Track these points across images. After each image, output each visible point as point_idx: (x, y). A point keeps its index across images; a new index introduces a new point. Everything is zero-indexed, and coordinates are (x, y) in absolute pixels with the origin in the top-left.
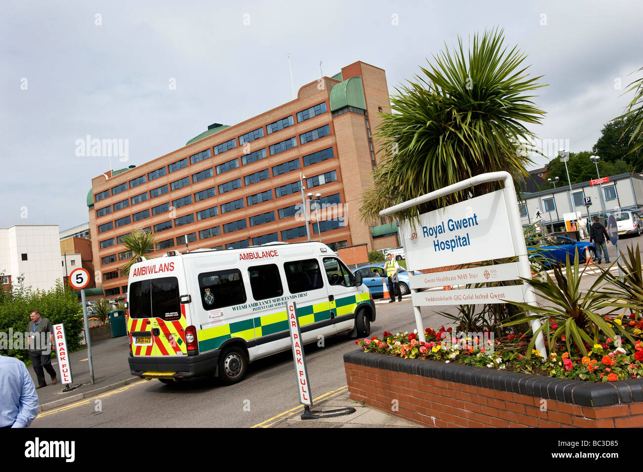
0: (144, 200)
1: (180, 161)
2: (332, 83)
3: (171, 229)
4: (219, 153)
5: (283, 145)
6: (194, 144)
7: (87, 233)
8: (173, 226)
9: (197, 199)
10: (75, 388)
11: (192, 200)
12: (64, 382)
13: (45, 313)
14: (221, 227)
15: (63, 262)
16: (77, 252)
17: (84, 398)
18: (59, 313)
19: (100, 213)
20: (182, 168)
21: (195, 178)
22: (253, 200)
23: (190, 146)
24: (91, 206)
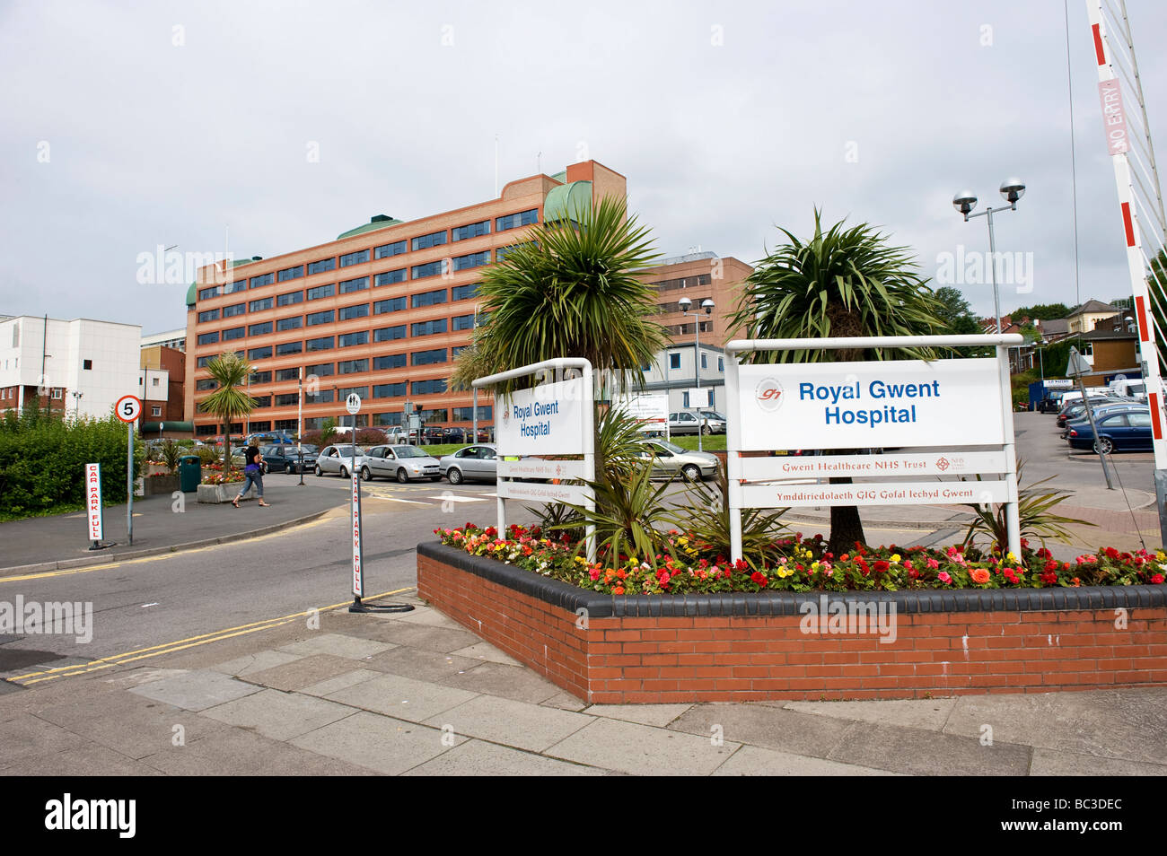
0: (267, 308)
1: (326, 260)
2: (551, 184)
3: (300, 354)
4: (382, 258)
5: (471, 259)
6: (348, 240)
7: (182, 343)
8: (304, 348)
9: (343, 317)
10: (105, 547)
11: (336, 316)
12: (92, 538)
13: (90, 447)
14: (371, 361)
15: (141, 379)
16: (163, 368)
17: (114, 560)
18: (109, 449)
19: (202, 317)
20: (326, 270)
21: (343, 288)
22: (420, 328)
23: (343, 241)
24: (192, 306)
